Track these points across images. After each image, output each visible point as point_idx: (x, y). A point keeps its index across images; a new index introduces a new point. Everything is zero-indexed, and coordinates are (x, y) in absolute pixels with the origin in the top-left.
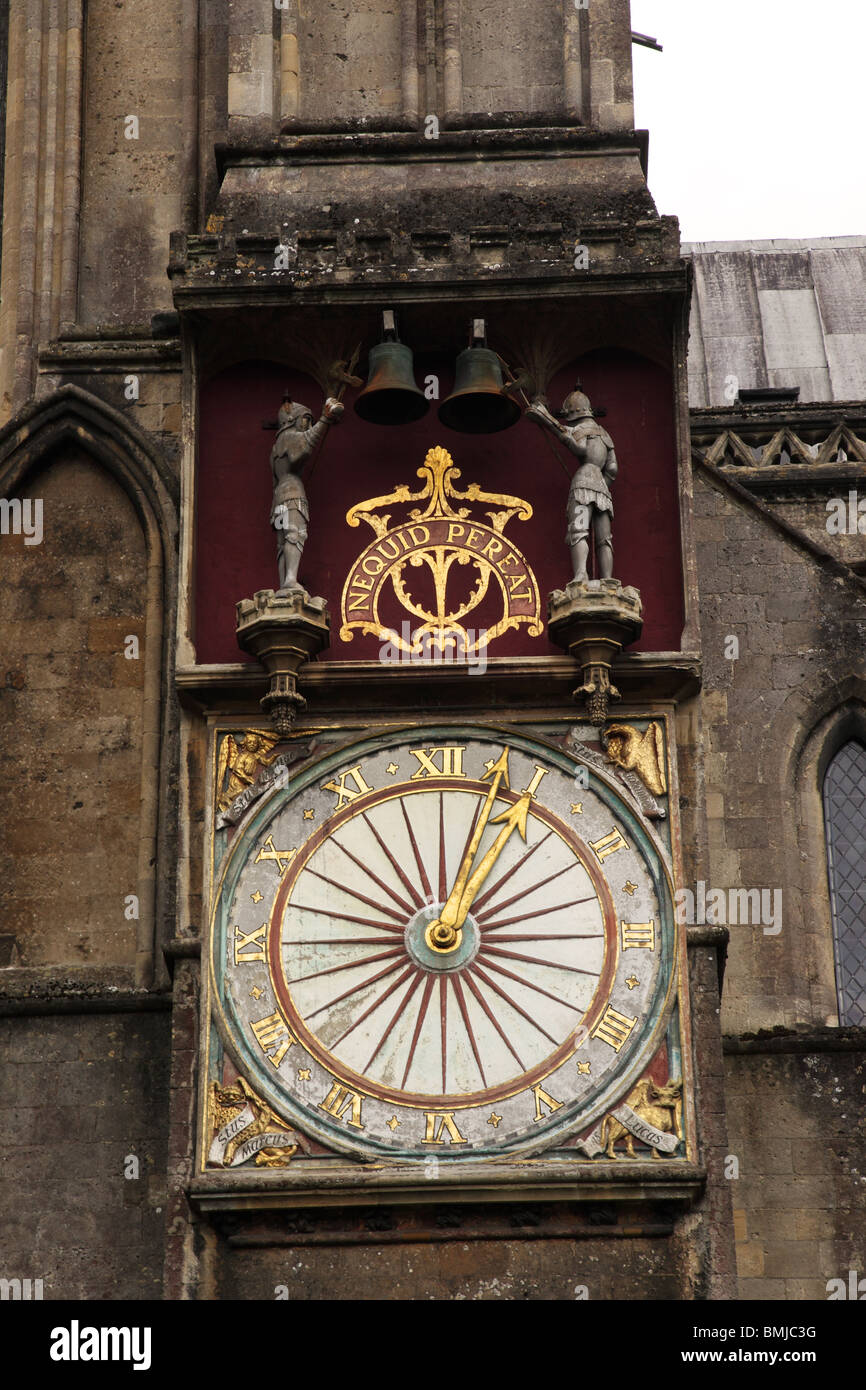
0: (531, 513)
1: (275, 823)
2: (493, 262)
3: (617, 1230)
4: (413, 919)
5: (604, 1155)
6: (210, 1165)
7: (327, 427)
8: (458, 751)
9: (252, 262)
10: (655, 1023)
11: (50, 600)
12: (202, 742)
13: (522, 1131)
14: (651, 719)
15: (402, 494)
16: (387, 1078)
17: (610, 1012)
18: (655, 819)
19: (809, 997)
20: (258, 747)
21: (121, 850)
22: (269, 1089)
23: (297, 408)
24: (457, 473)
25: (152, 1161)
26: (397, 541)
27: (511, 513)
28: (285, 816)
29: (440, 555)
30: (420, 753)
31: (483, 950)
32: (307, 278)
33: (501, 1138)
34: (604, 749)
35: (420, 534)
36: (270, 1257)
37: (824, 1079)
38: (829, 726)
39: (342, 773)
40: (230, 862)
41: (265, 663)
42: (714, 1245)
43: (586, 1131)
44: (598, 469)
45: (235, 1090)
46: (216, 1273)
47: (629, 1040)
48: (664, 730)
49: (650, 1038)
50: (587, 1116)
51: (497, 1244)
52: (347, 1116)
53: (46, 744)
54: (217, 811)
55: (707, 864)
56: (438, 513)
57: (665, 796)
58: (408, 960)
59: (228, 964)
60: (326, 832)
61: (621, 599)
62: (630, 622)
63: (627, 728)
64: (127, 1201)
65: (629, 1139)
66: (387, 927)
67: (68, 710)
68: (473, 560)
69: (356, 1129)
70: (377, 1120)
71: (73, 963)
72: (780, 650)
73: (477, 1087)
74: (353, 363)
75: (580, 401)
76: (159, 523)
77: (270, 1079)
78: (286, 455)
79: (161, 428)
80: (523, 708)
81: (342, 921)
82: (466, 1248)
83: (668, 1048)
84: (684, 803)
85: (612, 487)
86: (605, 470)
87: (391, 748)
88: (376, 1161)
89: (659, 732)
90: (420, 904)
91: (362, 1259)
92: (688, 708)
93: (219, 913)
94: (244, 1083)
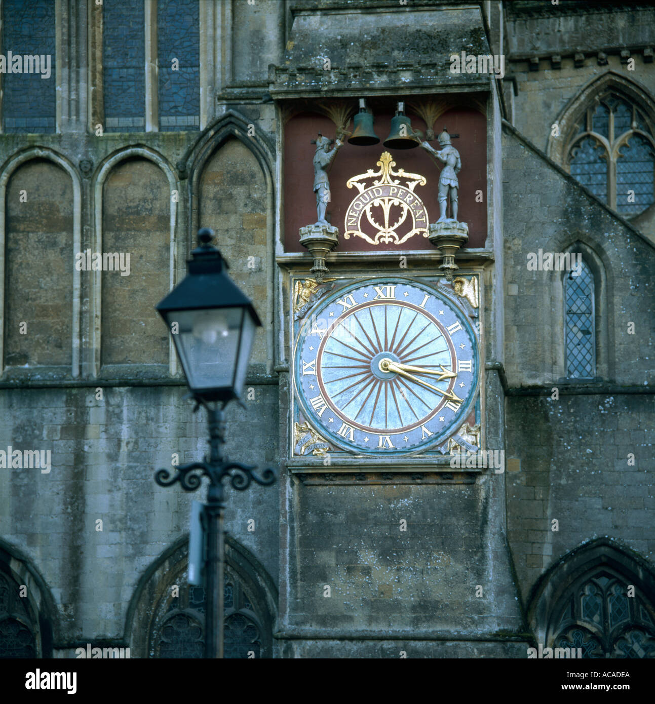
0: (425, 182)
2: (407, 78)
3: (453, 482)
4: (374, 358)
5: (449, 453)
6: (295, 455)
7: (337, 153)
8: (393, 287)
9: (303, 78)
10: (471, 401)
11: (226, 205)
12: (288, 282)
13: (417, 444)
14: (473, 275)
16: (364, 422)
18: (473, 317)
20: (311, 286)
22: (317, 426)
23: (324, 140)
24: (394, 164)
26: (368, 194)
27: (417, 182)
28: (323, 314)
29: (386, 201)
30: (377, 288)
32: (327, 85)
33: (409, 446)
34: (453, 288)
35: (378, 191)
36: (320, 489)
39: (346, 296)
40: (301, 333)
41: (311, 253)
42: (491, 487)
43: (442, 444)
45: (304, 426)
46: (299, 495)
47: (461, 407)
48: (479, 279)
49: (469, 407)
50: (442, 438)
51: (407, 486)
52: (348, 436)
56: (386, 182)
57: (478, 308)
58: (372, 374)
59: (300, 375)
60: (338, 322)
61: (459, 229)
62: (463, 238)
63: (463, 279)
64: (266, 459)
65: (459, 447)
66: (363, 361)
67: (236, 254)
68: (400, 203)
69: (351, 442)
70: (359, 438)
73: (399, 427)
75: (445, 137)
76: (271, 172)
77: (318, 421)
78: (319, 162)
79: (270, 130)
80: (420, 270)
81: (347, 359)
82: (395, 487)
83: (476, 410)
87: (365, 286)
88: (359, 455)
89: (476, 281)
90: (377, 352)
91: (354, 491)
92: (489, 269)
93: (296, 355)
94: (308, 424)
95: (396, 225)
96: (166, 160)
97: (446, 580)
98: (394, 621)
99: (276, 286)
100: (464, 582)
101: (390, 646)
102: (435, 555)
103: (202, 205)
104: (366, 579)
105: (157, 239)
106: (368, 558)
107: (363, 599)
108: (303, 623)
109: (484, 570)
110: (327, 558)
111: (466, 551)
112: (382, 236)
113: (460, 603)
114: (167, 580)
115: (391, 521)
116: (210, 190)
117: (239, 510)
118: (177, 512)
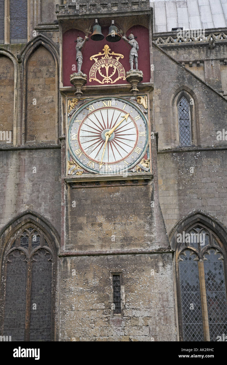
0: (123, 57)
1: (78, 115)
2: (115, 9)
3: (138, 184)
4: (103, 132)
5: (136, 172)
6: (68, 175)
7: (86, 41)
8: (110, 102)
9: (71, 10)
10: (145, 149)
11: (38, 75)
12: (65, 101)
14: (145, 95)
15: (100, 54)
16: (98, 160)
17: (137, 147)
18: (145, 113)
19: (174, 143)
20: (75, 102)
21: (53, 120)
22: (78, 162)
23: (80, 38)
24: (110, 50)
25: (59, 174)
26: (99, 63)
27: (120, 57)
28: (80, 114)
29: (107, 65)
30: (104, 102)
31: (115, 137)
32: (81, 13)
34: (136, 101)
35: (103, 61)
36: (79, 190)
37: (176, 157)
38: (179, 94)
39: (90, 106)
40: (71, 122)
41: (75, 86)
42: (155, 186)
43: (133, 168)
44: (135, 49)
45: (72, 162)
46: (70, 192)
47: (141, 152)
48: (147, 97)
49: (144, 152)
50: (133, 165)
51: (118, 187)
52: (92, 166)
53: (39, 101)
54: (68, 113)
55: (155, 121)
56: (107, 57)
57: (147, 109)
59: (70, 140)
60: (87, 117)
61: (139, 73)
62: (141, 77)
63: (141, 97)
64: (55, 180)
65: (140, 169)
66: (98, 134)
67: (42, 95)
68: (113, 66)
69: (93, 168)
70: (97, 167)
71: (45, 140)
72: (170, 81)
73: (114, 161)
74: (90, 30)
75: (132, 36)
76: (57, 60)
77: (78, 160)
78: (78, 47)
79: (57, 42)
80: (122, 94)
81: (90, 133)
82: (112, 188)
83: (147, 153)
84: (151, 110)
85: (138, 52)
86: (136, 49)
87: (98, 101)
88: (97, 174)
89: (146, 97)
90: (104, 129)
91: (95, 190)
92: (151, 93)
93: (69, 131)
94: (74, 161)
95: (111, 76)
96: (13, 55)
97: (136, 227)
98: (113, 246)
99: (60, 107)
100: (144, 228)
101: (111, 258)
102: (131, 216)
103: (28, 74)
104: (100, 228)
105: (9, 89)
106: (101, 219)
107: (99, 237)
108: (72, 249)
109: (152, 222)
110: (83, 220)
111: (144, 214)
112: (105, 80)
113: (142, 237)
114: (11, 234)
115: (111, 203)
116: (31, 68)
117: (43, 203)
118: (15, 204)
